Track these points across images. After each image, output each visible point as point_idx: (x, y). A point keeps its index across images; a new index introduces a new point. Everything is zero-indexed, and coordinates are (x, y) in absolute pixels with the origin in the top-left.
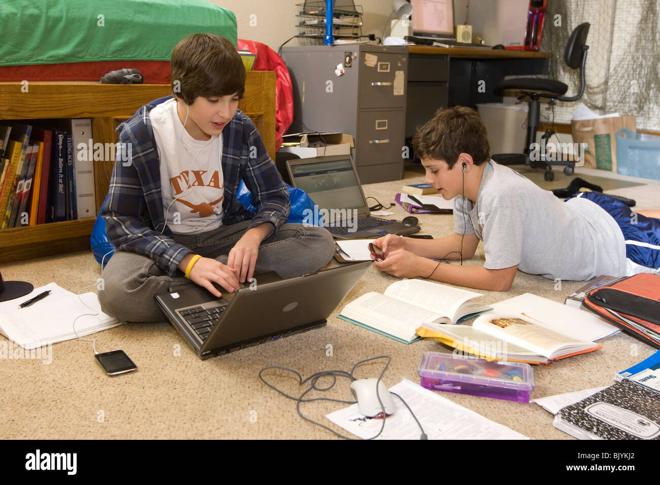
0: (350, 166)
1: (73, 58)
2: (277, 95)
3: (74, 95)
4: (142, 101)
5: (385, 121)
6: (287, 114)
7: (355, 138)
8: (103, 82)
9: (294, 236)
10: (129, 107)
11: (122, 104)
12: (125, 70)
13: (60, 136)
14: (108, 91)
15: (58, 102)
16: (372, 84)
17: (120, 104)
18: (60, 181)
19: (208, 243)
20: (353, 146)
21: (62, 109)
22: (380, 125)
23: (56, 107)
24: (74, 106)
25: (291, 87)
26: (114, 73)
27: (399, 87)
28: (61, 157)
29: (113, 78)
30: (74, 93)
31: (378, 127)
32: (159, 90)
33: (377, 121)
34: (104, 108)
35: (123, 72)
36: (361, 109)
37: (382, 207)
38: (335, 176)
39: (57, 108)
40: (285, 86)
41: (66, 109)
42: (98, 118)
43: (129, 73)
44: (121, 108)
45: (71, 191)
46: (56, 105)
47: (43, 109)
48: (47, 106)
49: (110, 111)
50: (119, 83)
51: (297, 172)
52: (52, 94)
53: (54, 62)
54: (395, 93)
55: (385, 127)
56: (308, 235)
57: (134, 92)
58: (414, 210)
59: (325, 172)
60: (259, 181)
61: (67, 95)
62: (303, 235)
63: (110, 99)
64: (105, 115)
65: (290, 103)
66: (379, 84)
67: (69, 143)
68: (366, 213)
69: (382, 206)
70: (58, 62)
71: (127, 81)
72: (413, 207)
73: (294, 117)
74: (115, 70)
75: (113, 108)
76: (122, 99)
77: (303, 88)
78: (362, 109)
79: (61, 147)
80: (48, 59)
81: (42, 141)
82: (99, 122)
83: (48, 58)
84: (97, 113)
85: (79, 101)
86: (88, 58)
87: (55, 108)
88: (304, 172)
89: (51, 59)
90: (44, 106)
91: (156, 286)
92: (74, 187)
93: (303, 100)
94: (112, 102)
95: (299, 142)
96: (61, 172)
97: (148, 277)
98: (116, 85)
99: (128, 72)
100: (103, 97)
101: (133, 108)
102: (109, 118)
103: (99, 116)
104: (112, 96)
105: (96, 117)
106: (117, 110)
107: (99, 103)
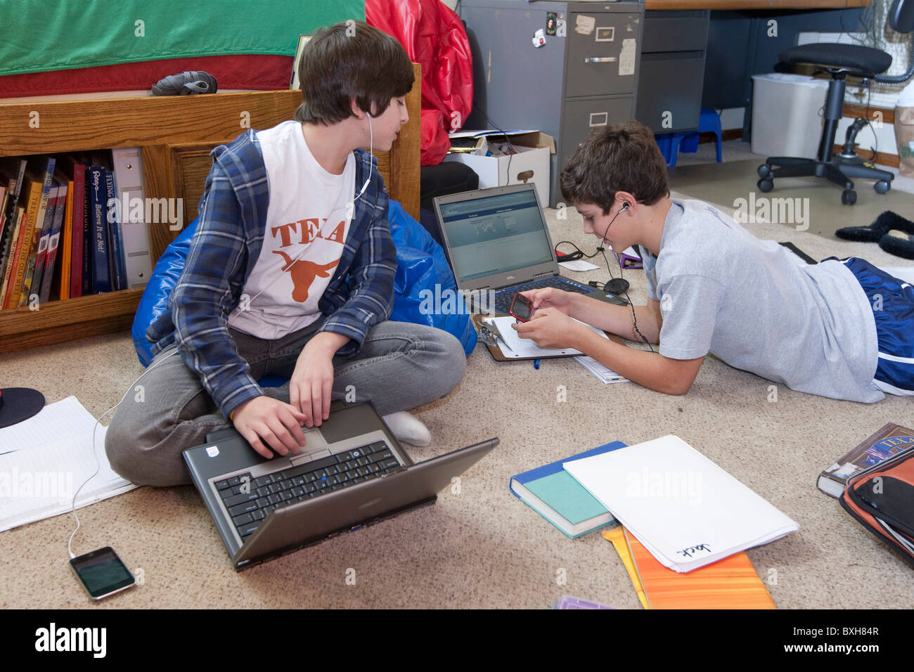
0: (532, 201)
1: (110, 58)
2: (450, 73)
3: (110, 116)
4: (215, 119)
5: (603, 113)
6: (463, 100)
7: (557, 140)
8: (156, 94)
9: (403, 350)
10: (195, 129)
11: (184, 125)
12: (187, 74)
13: (95, 173)
14: (160, 107)
15: (84, 128)
16: (586, 61)
17: (180, 125)
18: (99, 235)
19: (284, 352)
20: (554, 152)
21: (93, 138)
22: (596, 119)
23: (83, 134)
24: (110, 131)
25: (471, 60)
26: (170, 79)
27: (628, 62)
28: (98, 203)
29: (168, 87)
30: (110, 112)
31: (592, 123)
32: (240, 101)
33: (592, 115)
34: (156, 133)
35: (184, 77)
36: (567, 98)
37: (582, 256)
38: (508, 217)
39: (85, 136)
40: (461, 59)
41: (99, 136)
42: (148, 147)
43: (192, 79)
44: (182, 131)
45: (115, 249)
46: (84, 132)
47: (64, 138)
48: (70, 133)
49: (166, 136)
50: (178, 94)
51: (449, 214)
52: (76, 115)
53: (81, 66)
54: (621, 73)
55: (604, 122)
56: (422, 349)
57: (200, 106)
58: (628, 263)
59: (493, 211)
61: (99, 117)
62: (415, 348)
63: (166, 119)
64: (159, 142)
65: (469, 83)
66: (597, 60)
67: (109, 182)
68: (552, 271)
69: (582, 254)
70: (88, 66)
71: (190, 92)
72: (626, 259)
73: (474, 103)
74: (172, 75)
75: (168, 132)
76: (184, 117)
77: (489, 62)
78: (569, 98)
79: (97, 189)
80: (73, 62)
81: (72, 179)
82: (150, 153)
83: (71, 60)
84: (147, 139)
85: (117, 124)
86: (133, 57)
87: (81, 137)
88: (460, 213)
89: (77, 62)
90: (66, 133)
91: (189, 437)
92: (119, 244)
93: (489, 79)
94: (168, 123)
95: (475, 147)
96: (99, 223)
97: (178, 424)
98: (172, 97)
99: (192, 76)
100: (155, 116)
101: (199, 130)
102: (164, 145)
103: (149, 144)
104: (168, 114)
105: (145, 145)
106: (175, 134)
107: (149, 125)
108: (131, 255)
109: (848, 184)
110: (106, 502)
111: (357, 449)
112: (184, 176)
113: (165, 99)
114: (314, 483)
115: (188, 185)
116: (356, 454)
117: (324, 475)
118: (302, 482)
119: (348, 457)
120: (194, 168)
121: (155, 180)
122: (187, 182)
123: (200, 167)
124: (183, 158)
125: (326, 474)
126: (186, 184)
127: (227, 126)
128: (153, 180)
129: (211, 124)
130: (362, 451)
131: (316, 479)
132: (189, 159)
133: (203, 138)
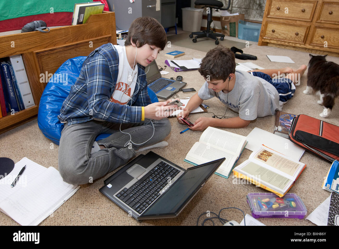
4: (49, 39)
8: (24, 31)
9: (150, 124)
10: (42, 44)
11: (38, 43)
13: (4, 66)
16: (148, 7)
17: (37, 43)
18: (11, 91)
21: (3, 52)
26: (29, 25)
27: (158, 7)
28: (8, 78)
29: (29, 28)
34: (28, 47)
35: (34, 23)
41: (5, 51)
42: (26, 53)
44: (38, 45)
45: (18, 95)
49: (32, 48)
54: (157, 10)
56: (157, 124)
58: (177, 70)
60: (144, 101)
61: (4, 43)
62: (155, 124)
63: (31, 41)
64: (30, 51)
66: (150, 6)
67: (11, 69)
69: (163, 69)
74: (30, 23)
75: (33, 46)
76: (38, 40)
79: (6, 73)
82: (27, 56)
84: (25, 50)
92: (19, 92)
94: (32, 43)
96: (9, 86)
97: (89, 160)
99: (38, 23)
100: (27, 40)
101: (44, 44)
102: (32, 52)
103: (26, 52)
104: (32, 39)
105: (24, 53)
106: (36, 47)
107: (25, 45)
108: (24, 95)
109: (217, 39)
110: (68, 201)
111: (156, 167)
112: (42, 63)
113: (29, 33)
114: (149, 182)
115: (44, 66)
116: (156, 168)
117: (150, 179)
118: (144, 184)
119: (154, 170)
120: (45, 59)
121: (31, 66)
122: (43, 65)
123: (47, 59)
124: (40, 56)
125: (151, 178)
126: (43, 66)
127: (54, 41)
128: (30, 66)
129: (48, 41)
130: (158, 167)
131: (149, 181)
132: (43, 56)
133: (46, 47)
